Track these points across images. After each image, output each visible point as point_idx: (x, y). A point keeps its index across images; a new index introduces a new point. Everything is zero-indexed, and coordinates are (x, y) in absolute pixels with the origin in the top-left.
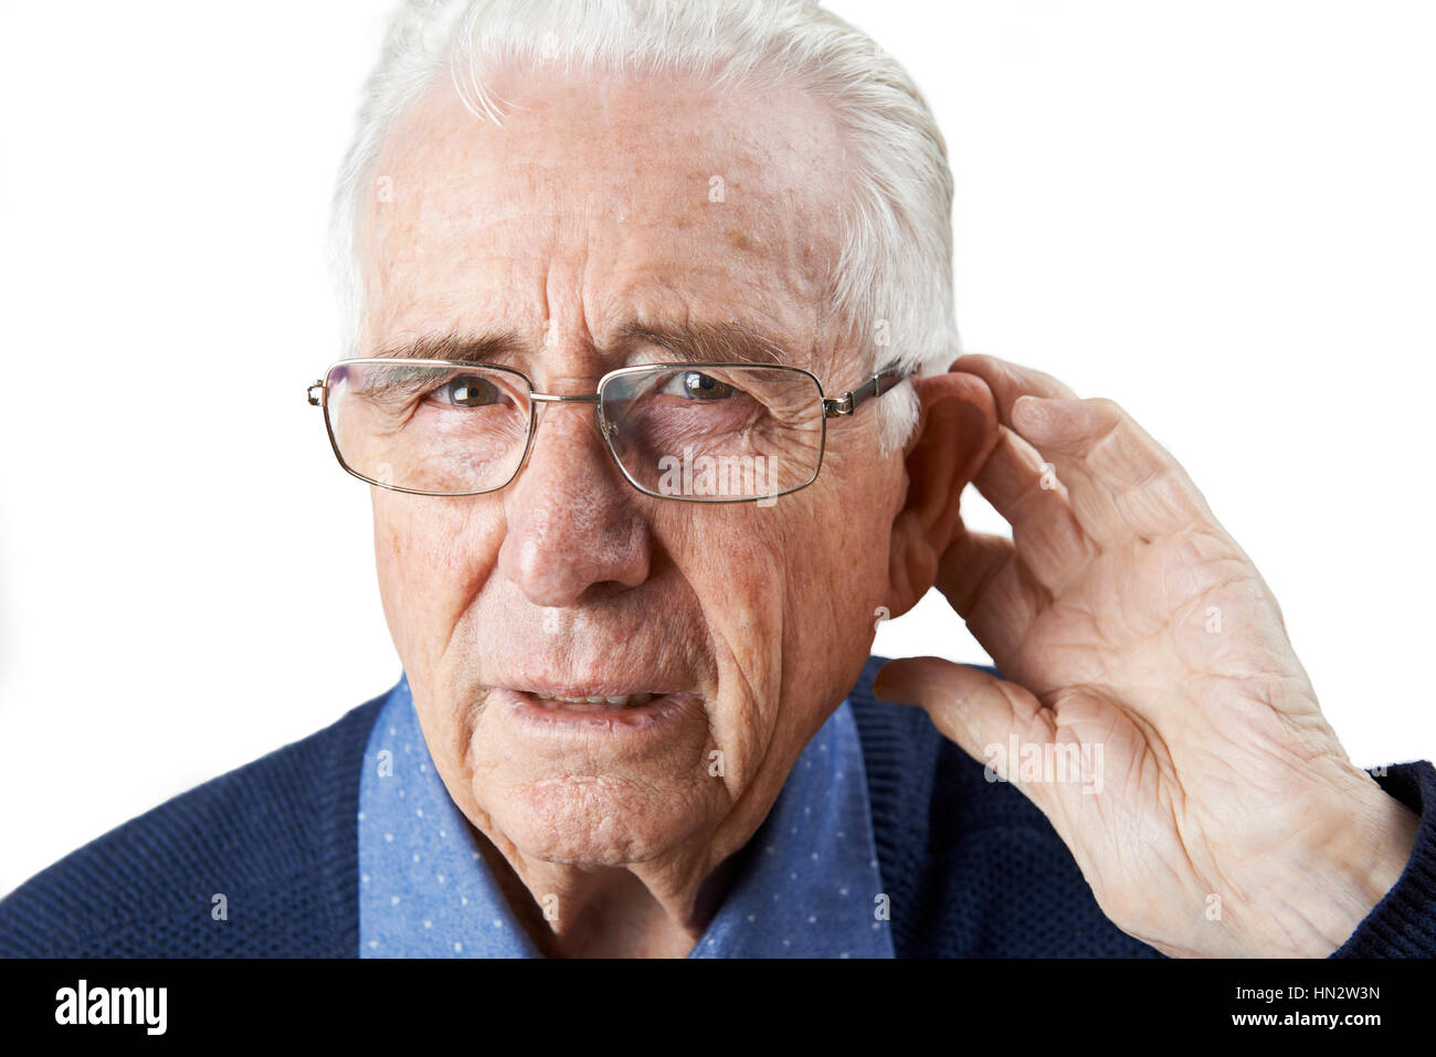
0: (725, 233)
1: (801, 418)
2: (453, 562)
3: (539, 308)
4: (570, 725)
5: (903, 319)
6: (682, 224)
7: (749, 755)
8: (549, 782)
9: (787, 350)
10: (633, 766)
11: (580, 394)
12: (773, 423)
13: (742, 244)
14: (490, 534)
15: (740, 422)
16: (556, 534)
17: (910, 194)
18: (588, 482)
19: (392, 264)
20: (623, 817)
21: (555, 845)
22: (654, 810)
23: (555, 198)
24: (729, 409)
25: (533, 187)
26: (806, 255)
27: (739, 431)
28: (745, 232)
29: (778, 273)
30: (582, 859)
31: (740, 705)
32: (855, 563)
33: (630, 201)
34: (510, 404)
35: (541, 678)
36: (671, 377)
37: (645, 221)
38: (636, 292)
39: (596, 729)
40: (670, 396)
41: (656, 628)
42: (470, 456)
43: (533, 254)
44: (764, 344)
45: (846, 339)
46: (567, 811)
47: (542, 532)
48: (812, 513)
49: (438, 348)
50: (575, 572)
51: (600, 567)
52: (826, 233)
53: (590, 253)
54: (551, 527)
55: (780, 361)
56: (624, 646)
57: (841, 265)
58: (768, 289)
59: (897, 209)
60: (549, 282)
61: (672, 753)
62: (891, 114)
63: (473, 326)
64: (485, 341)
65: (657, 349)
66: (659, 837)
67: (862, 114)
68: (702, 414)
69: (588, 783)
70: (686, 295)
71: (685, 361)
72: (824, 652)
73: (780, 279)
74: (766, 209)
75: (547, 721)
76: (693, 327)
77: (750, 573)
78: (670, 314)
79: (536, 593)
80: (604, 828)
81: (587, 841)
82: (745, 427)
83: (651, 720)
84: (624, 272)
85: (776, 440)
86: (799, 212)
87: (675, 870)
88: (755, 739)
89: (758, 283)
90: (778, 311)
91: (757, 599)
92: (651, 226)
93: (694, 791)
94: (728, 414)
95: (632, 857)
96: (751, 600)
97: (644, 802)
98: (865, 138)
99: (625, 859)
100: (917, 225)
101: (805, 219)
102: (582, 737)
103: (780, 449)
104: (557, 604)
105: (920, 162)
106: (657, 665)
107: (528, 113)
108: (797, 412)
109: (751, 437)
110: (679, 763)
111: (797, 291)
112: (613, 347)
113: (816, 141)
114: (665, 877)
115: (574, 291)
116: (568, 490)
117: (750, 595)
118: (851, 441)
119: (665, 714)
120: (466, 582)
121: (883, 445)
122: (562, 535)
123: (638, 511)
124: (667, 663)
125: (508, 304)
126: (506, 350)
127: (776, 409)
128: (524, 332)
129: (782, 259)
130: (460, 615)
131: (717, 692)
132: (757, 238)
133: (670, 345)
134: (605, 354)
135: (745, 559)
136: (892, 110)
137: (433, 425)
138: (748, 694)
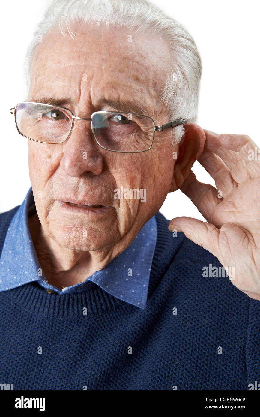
0: (133, 75)
1: (150, 131)
2: (47, 164)
3: (78, 91)
4: (77, 211)
5: (181, 106)
6: (121, 71)
7: (127, 226)
8: (69, 226)
9: (147, 111)
10: (94, 224)
11: (87, 118)
12: (142, 132)
13: (137, 79)
14: (58, 157)
15: (132, 131)
16: (76, 156)
17: (187, 70)
18: (86, 143)
19: (38, 75)
20: (89, 238)
21: (69, 244)
22: (98, 237)
23: (85, 60)
24: (129, 127)
25: (79, 57)
26: (155, 84)
27: (132, 134)
28: (138, 76)
29: (146, 88)
30: (77, 248)
31: (126, 211)
32: (162, 175)
33: (106, 64)
34: (68, 120)
35: (69, 198)
36: (113, 116)
37: (110, 69)
38: (105, 90)
39: (84, 213)
40: (113, 121)
41: (103, 188)
42: (54, 134)
43: (77, 76)
44: (140, 108)
45: (164, 110)
46: (74, 235)
47: (72, 155)
48: (150, 159)
49: (48, 101)
50: (80, 168)
51: (87, 167)
52: (162, 78)
53: (94, 77)
54: (75, 154)
55: (144, 114)
56: (93, 191)
57: (165, 88)
58: (143, 93)
59: (183, 74)
60: (81, 84)
61: (105, 222)
62: (185, 46)
63: (59, 96)
64: (62, 100)
65: (110, 107)
66: (99, 244)
67: (176, 46)
68: (121, 127)
69: (80, 228)
70: (120, 92)
71: (118, 111)
72: (151, 199)
73: (147, 90)
74: (145, 70)
75: (70, 209)
76: (120, 102)
77: (131, 175)
78: (115, 96)
79: (69, 172)
80: (83, 241)
81: (78, 244)
82: (133, 132)
83: (100, 212)
84: (102, 84)
85: (142, 138)
86: (155, 72)
87: (102, 254)
88: (130, 221)
89: (140, 90)
90: (145, 99)
91: (132, 183)
92: (112, 71)
93: (110, 233)
94: (128, 128)
95: (91, 250)
96: (131, 183)
97: (95, 234)
98: (177, 53)
99: (89, 250)
100: (189, 79)
101: (156, 74)
102: (80, 214)
103: (143, 140)
104: (74, 176)
105: (192, 61)
106: (102, 198)
107: (80, 36)
108: (148, 129)
109: (135, 136)
110: (107, 225)
111: (151, 94)
112: (97, 105)
113: (162, 52)
114: (99, 256)
115: (88, 87)
116: (80, 145)
117: (131, 181)
118: (164, 140)
119: (104, 211)
120: (50, 170)
121: (173, 143)
122: (77, 157)
123: (101, 153)
124: (105, 198)
125: (69, 90)
126: (68, 103)
127: (143, 127)
128: (73, 98)
129: (148, 85)
130: (48, 179)
131: (119, 207)
132: (142, 78)
133: (114, 106)
134: (95, 106)
135: (130, 172)
136: (185, 45)
137: (46, 124)
138: (128, 209)
